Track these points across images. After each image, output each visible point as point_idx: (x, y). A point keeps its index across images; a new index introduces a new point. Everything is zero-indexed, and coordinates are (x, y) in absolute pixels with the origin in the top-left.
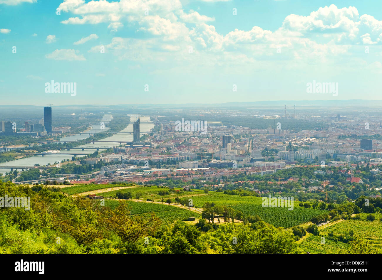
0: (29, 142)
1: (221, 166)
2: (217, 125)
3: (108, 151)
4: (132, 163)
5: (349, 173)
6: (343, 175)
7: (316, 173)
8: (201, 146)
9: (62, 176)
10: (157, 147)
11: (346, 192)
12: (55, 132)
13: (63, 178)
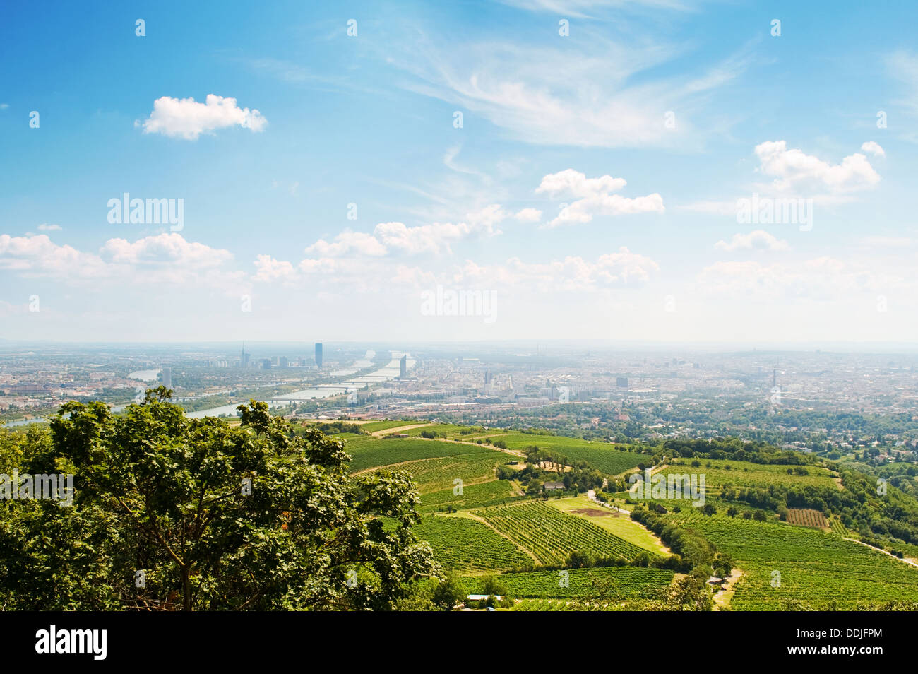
0: (303, 376)
1: (488, 401)
2: (476, 362)
3: (377, 385)
4: (402, 397)
5: (616, 410)
6: (610, 413)
7: (584, 410)
8: (464, 381)
9: (339, 409)
10: (423, 383)
11: (621, 430)
12: (325, 367)
13: (340, 411)
